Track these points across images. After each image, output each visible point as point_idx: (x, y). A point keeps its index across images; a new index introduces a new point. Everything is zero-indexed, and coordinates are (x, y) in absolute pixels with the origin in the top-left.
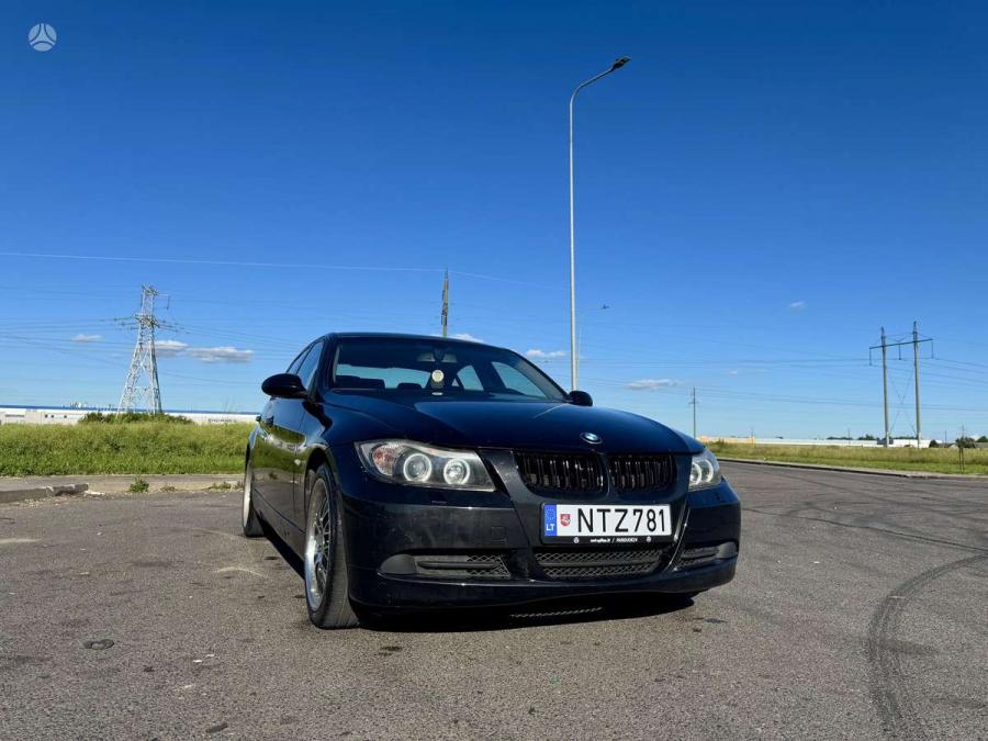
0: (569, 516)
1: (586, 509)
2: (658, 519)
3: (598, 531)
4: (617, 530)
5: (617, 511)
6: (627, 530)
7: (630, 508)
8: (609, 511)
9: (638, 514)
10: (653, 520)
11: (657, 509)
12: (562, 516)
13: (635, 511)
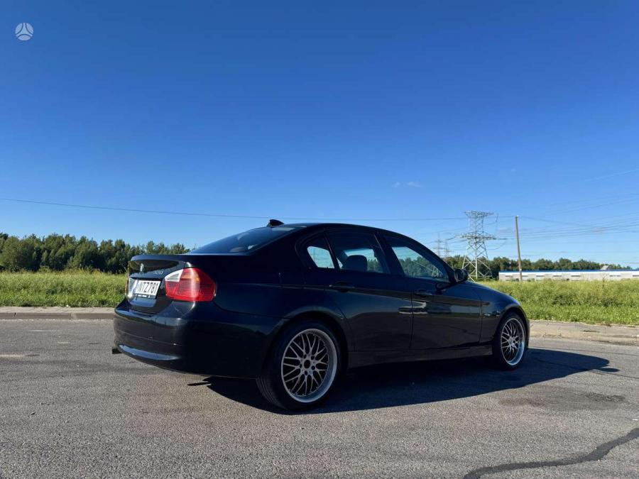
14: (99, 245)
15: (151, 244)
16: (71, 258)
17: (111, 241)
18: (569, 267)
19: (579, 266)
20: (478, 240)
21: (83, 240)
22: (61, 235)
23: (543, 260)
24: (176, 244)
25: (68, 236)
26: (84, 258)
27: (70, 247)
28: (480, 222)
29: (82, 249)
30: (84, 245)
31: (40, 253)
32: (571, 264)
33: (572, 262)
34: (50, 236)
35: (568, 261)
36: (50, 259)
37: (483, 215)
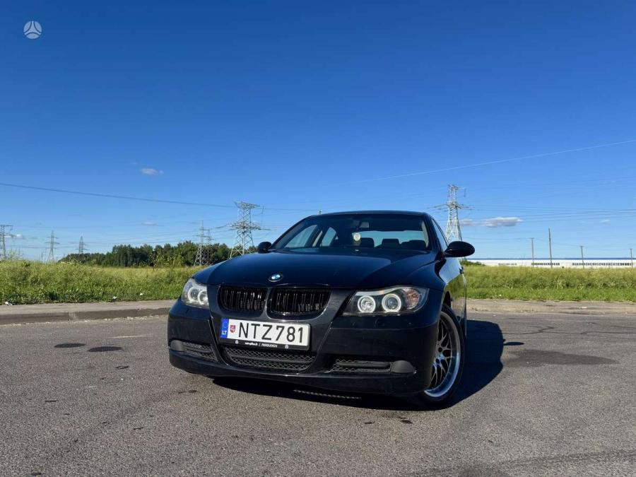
0: (235, 327)
1: (245, 323)
2: (297, 334)
3: (250, 338)
4: (263, 338)
5: (264, 325)
6: (270, 339)
7: (274, 325)
8: (259, 325)
9: (280, 329)
10: (293, 334)
11: (297, 327)
12: (231, 326)
13: (278, 327)
20: (245, 230)
28: (248, 212)
37: (251, 207)
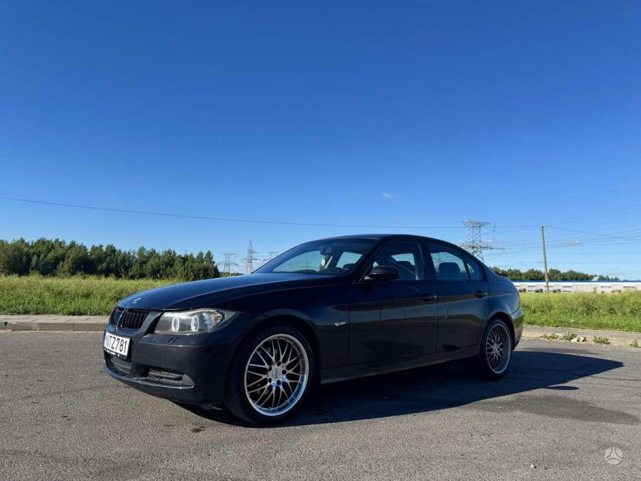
4: (112, 347)
6: (114, 349)
7: (116, 338)
9: (118, 341)
10: (122, 346)
11: (125, 340)
14: (89, 249)
15: (142, 250)
16: (61, 263)
17: (101, 246)
18: (559, 278)
19: (568, 277)
20: (475, 250)
21: (73, 245)
22: (49, 239)
23: (533, 270)
24: (167, 250)
25: (56, 241)
26: (74, 263)
27: (60, 251)
28: (477, 231)
29: (72, 255)
30: (74, 249)
31: (29, 257)
32: (561, 275)
33: (562, 272)
34: (39, 241)
35: (558, 272)
36: (40, 264)
37: (480, 225)
